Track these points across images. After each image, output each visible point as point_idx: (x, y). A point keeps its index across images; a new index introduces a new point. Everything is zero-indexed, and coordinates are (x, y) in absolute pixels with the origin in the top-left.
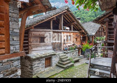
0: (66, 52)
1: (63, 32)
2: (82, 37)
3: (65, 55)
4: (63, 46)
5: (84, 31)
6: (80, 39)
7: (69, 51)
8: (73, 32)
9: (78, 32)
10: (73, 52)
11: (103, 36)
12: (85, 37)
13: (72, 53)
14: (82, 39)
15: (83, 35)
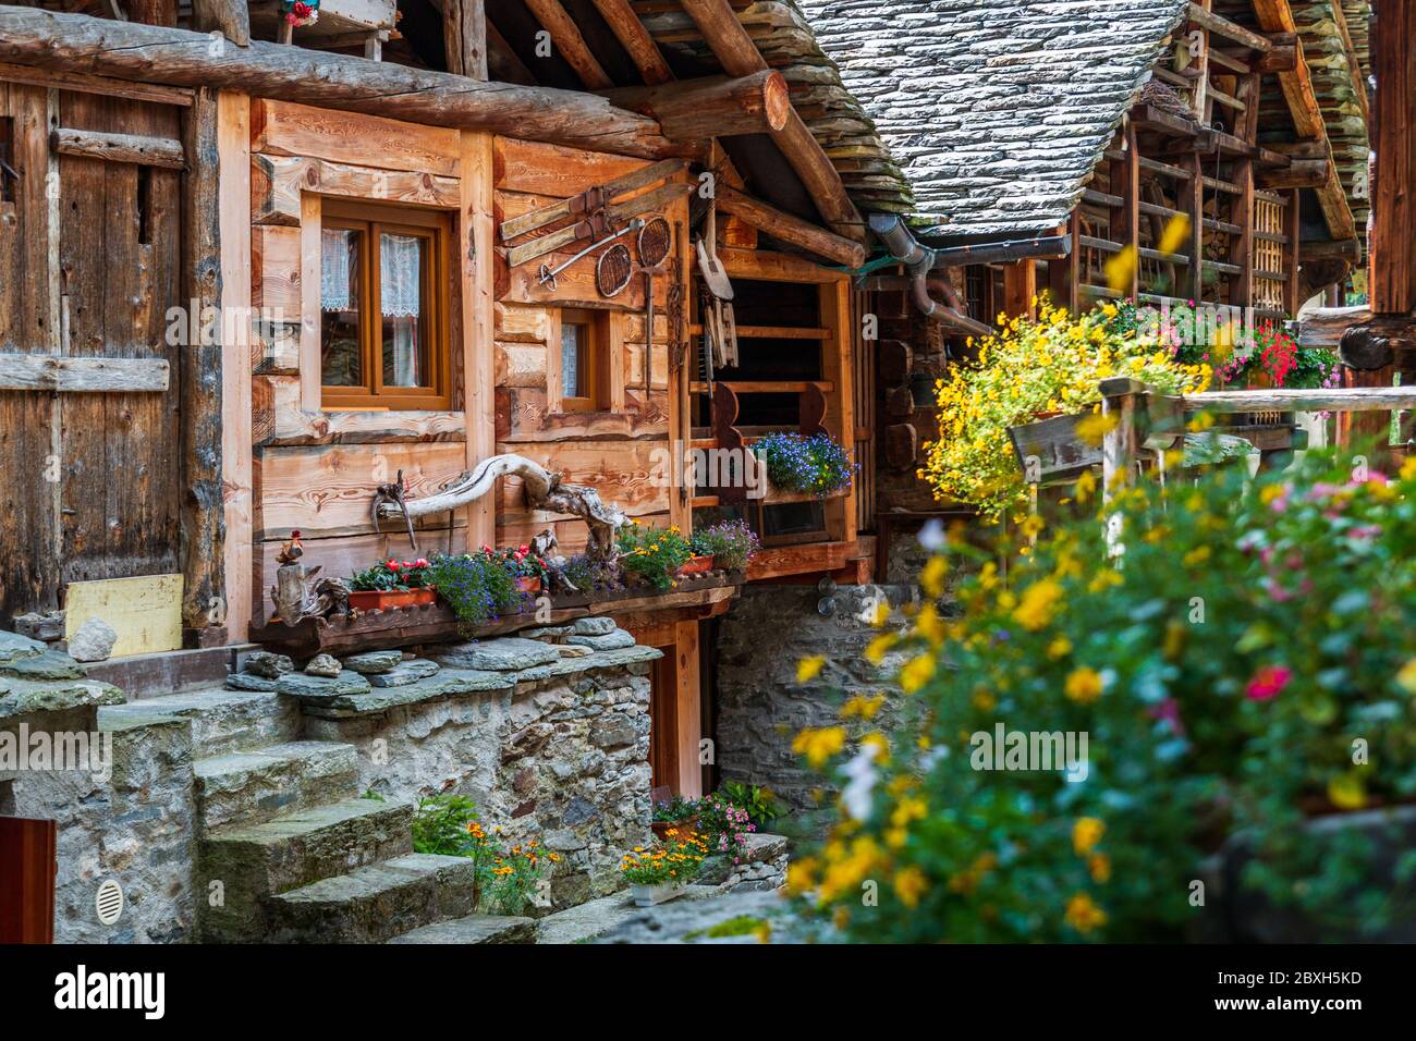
0: (331, 677)
1: (256, 88)
2: (719, 284)
3: (337, 784)
4: (238, 505)
5: (778, 109)
6: (692, 357)
7: (407, 678)
8: (496, 125)
9: (626, 126)
10: (522, 715)
11: (1271, 302)
12: (804, 303)
13: (497, 716)
14: (724, 338)
15: (760, 217)
